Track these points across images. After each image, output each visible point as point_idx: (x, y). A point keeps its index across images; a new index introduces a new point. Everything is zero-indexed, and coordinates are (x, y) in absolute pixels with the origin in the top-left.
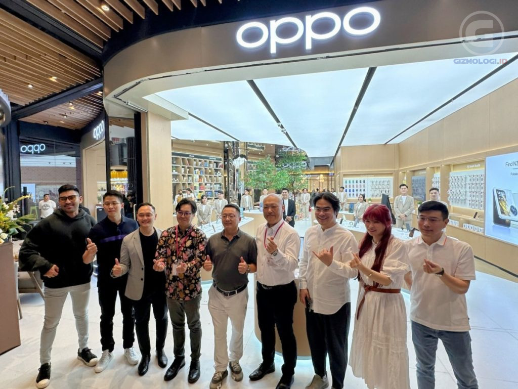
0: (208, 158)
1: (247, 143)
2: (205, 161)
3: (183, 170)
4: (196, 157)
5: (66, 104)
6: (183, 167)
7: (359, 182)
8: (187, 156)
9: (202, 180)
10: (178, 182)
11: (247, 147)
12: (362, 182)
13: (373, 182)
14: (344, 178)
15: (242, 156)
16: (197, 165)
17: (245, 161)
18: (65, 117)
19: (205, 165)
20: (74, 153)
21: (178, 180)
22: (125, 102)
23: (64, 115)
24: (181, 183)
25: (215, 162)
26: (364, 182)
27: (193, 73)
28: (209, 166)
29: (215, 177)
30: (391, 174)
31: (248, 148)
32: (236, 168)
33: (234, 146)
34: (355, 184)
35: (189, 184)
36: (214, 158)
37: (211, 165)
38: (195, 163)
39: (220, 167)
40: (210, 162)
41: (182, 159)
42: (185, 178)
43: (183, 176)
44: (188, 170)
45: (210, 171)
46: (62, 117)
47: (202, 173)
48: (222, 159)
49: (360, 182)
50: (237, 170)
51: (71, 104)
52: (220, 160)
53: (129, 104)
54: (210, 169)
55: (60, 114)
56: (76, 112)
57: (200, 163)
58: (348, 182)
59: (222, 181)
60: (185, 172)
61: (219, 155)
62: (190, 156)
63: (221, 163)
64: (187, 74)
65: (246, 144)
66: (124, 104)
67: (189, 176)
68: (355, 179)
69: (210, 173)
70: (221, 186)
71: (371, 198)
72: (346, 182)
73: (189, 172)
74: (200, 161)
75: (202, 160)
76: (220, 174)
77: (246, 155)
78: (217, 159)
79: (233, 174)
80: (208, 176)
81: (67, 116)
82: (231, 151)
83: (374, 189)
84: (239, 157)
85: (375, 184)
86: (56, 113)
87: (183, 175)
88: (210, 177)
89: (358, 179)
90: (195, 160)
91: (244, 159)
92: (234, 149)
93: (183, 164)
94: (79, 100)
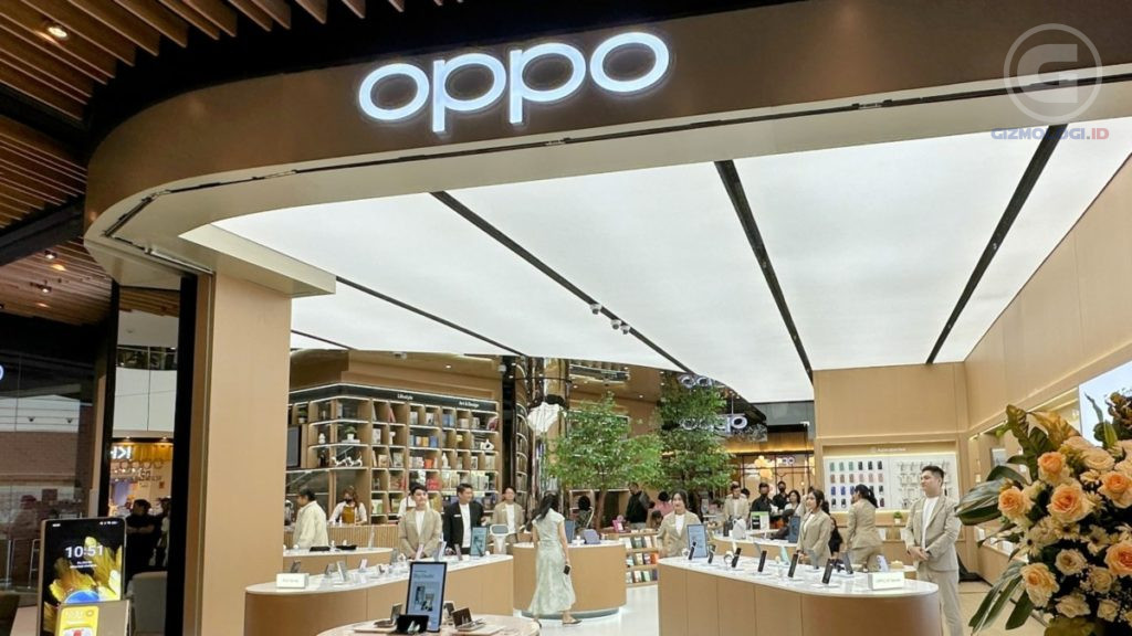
0: (454, 403)
1: (567, 361)
2: (445, 412)
3: (376, 434)
4: (417, 398)
5: (40, 255)
6: (376, 426)
7: (865, 466)
8: (393, 396)
9: (436, 463)
10: (360, 468)
11: (567, 374)
12: (875, 466)
13: (902, 467)
14: (825, 458)
15: (552, 400)
16: (420, 421)
17: (560, 414)
18: (45, 291)
19: (446, 422)
20: (76, 388)
21: (359, 461)
22: (143, 249)
23: (41, 287)
24: (370, 469)
25: (475, 415)
26: (880, 467)
27: (270, 176)
28: (459, 425)
29: (474, 454)
30: (950, 445)
31: (572, 376)
32: (537, 434)
33: (530, 372)
34: (857, 473)
35: (394, 473)
36: (472, 401)
37: (464, 421)
38: (414, 415)
39: (492, 427)
40: (460, 415)
41: (376, 404)
42: (381, 457)
43: (378, 451)
44: (393, 434)
45: (459, 438)
46: (37, 290)
47: (434, 443)
48: (498, 405)
49: (870, 467)
50: (539, 442)
51: (50, 257)
52: (493, 408)
53: (153, 253)
54: (459, 433)
55: (32, 284)
56: (73, 279)
57: (429, 416)
58: (837, 467)
59: (497, 465)
60: (383, 440)
61: (488, 395)
62: (402, 396)
63: (496, 417)
64: (255, 179)
65: (566, 366)
66: (140, 253)
67: (393, 451)
68: (856, 458)
69: (461, 445)
70: (493, 482)
71: (902, 511)
72: (832, 467)
73: (395, 441)
74: (429, 410)
75: (438, 407)
76: (492, 446)
77: (563, 396)
78: (482, 406)
79: (527, 450)
80: (454, 452)
81: (49, 289)
82: (523, 386)
83: (909, 487)
84: (544, 404)
85: (908, 471)
86: (20, 282)
87: (375, 449)
88: (460, 454)
89: (865, 458)
90: (413, 409)
91: (557, 407)
92: (529, 378)
93: (379, 419)
94: (68, 245)
